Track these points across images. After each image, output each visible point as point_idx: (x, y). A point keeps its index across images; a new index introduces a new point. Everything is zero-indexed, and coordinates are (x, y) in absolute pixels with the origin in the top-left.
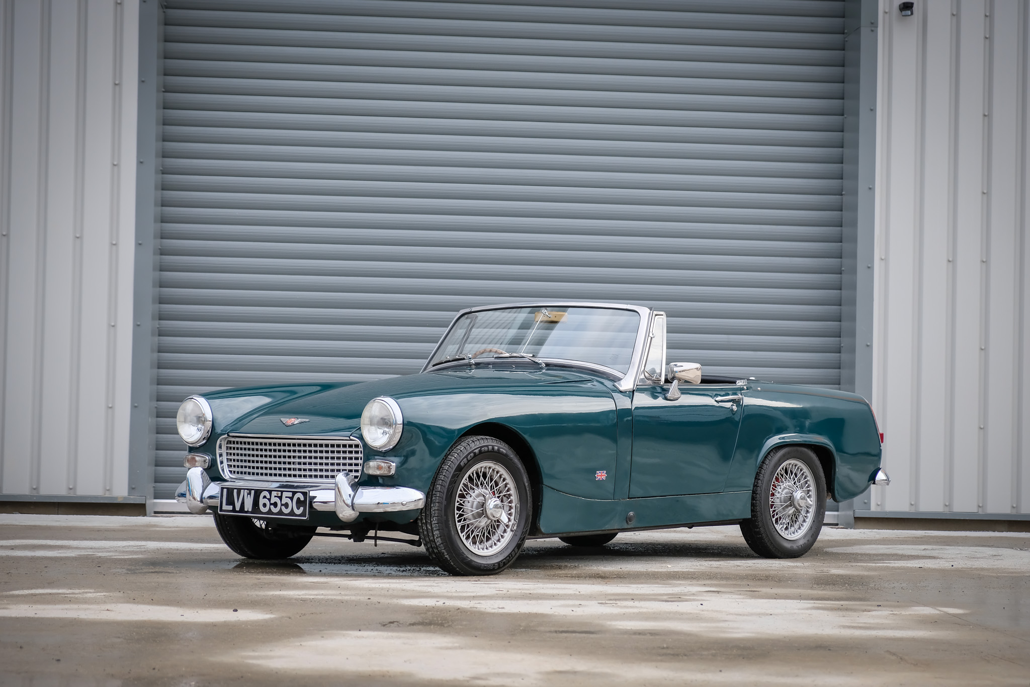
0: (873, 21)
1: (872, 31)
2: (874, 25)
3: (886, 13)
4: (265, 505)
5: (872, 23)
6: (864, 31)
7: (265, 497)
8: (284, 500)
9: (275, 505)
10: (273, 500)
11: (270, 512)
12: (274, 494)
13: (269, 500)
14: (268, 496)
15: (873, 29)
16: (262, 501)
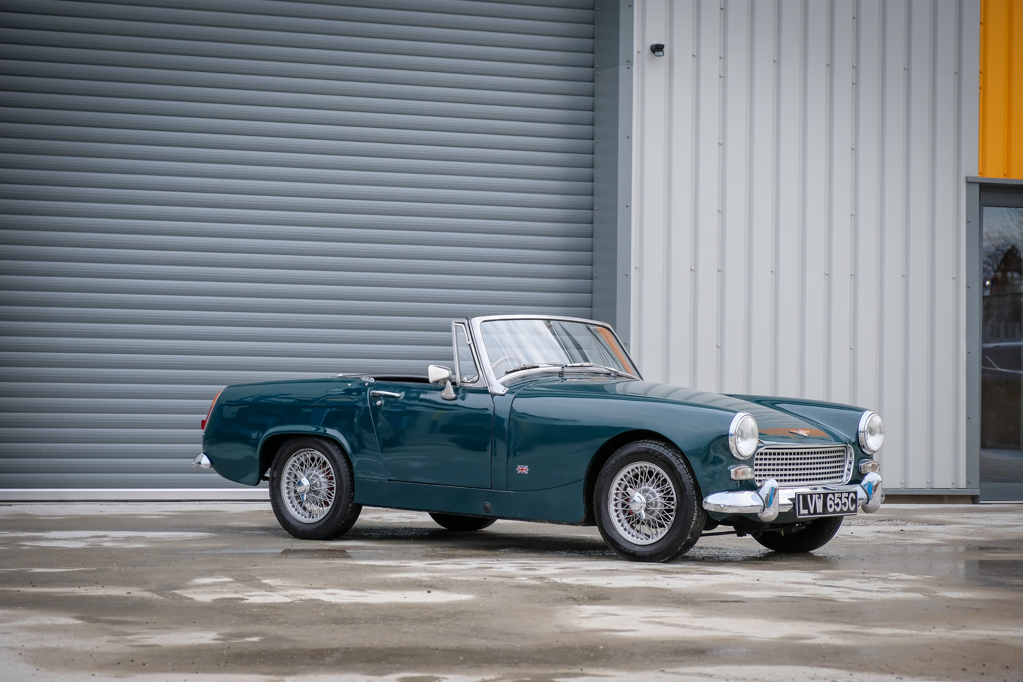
0: (629, 60)
1: (628, 68)
2: (630, 62)
3: (639, 52)
4: (831, 506)
5: (628, 61)
6: (622, 68)
7: (831, 499)
8: (844, 500)
9: (837, 505)
10: (837, 500)
11: (835, 512)
12: (836, 495)
13: (834, 501)
14: (833, 499)
15: (629, 66)
16: (829, 502)
